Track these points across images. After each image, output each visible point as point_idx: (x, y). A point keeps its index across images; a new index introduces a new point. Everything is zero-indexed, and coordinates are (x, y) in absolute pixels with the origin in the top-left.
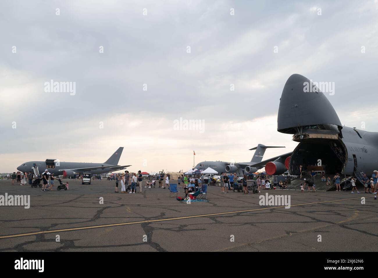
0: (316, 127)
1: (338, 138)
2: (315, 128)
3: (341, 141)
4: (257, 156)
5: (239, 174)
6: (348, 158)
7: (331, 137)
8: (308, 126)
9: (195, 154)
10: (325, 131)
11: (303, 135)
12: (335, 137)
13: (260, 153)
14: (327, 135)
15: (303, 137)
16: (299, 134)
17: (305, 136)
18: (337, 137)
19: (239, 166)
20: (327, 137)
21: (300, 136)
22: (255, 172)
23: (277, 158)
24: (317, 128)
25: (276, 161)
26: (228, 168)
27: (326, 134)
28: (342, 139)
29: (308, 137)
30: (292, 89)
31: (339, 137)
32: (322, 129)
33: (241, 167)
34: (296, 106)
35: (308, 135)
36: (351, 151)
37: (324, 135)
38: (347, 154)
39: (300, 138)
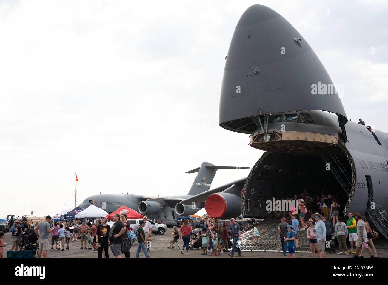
0: (296, 117)
1: (339, 142)
2: (295, 119)
3: (345, 147)
4: (199, 184)
5: (166, 217)
6: (357, 182)
7: (326, 140)
8: (280, 116)
9: (77, 180)
10: (313, 126)
11: (269, 134)
12: (333, 140)
13: (204, 178)
14: (317, 135)
15: (269, 137)
16: (262, 132)
17: (273, 135)
18: (336, 140)
19: (163, 203)
20: (317, 140)
21: (263, 135)
22: (193, 214)
23: (229, 185)
24: (299, 120)
25: (226, 192)
26: (143, 207)
27: (314, 132)
28: (347, 145)
29: (279, 138)
30: (249, 36)
31: (341, 140)
32: (307, 123)
33: (169, 203)
34: (257, 72)
35: (279, 133)
36: (363, 168)
37: (312, 134)
38: (355, 174)
39: (263, 140)
